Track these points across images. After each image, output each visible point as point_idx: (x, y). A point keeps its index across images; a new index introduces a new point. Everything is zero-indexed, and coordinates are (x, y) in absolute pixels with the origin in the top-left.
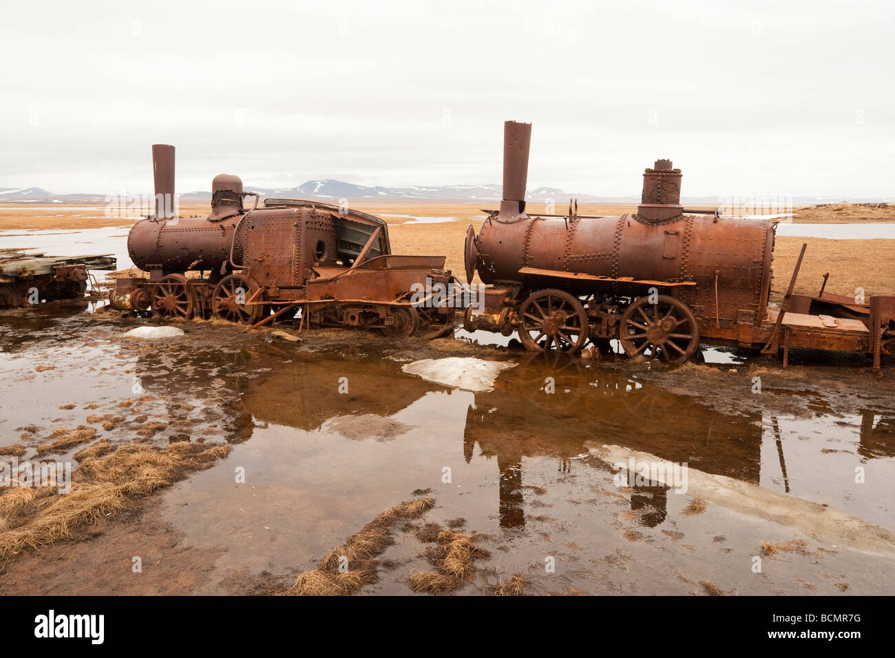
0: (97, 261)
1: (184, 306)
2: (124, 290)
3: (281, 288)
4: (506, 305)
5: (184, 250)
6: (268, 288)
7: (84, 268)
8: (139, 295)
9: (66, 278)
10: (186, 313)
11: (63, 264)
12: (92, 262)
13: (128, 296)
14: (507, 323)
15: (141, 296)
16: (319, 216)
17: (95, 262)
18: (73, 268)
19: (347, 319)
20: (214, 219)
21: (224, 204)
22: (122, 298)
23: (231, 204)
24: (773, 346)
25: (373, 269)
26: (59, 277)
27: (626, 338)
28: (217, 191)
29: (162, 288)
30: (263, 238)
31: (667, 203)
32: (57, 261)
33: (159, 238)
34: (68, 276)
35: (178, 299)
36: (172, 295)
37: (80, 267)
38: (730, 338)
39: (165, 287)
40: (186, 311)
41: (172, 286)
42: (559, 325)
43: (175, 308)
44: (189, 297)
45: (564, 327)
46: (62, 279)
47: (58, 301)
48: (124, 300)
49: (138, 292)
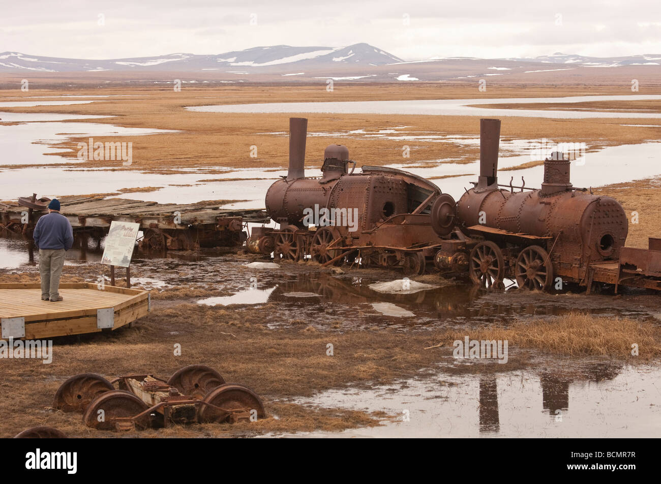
0: (254, 214)
1: (294, 251)
2: (255, 237)
3: (354, 238)
4: (459, 250)
5: (301, 206)
6: (346, 238)
7: (241, 221)
8: (265, 241)
9: (226, 228)
10: (295, 257)
11: (225, 216)
12: (249, 215)
13: (258, 241)
14: (456, 263)
15: (266, 242)
16: (389, 182)
17: (252, 215)
18: (232, 219)
19: (381, 261)
20: (322, 181)
21: (331, 169)
22: (253, 243)
23: (335, 170)
24: (585, 280)
25: (395, 224)
26: (221, 226)
27: (519, 275)
28: (326, 159)
29: (282, 236)
30: (347, 198)
31: (552, 183)
32: (221, 213)
33: (285, 196)
34: (228, 226)
35: (291, 245)
36: (287, 242)
37: (238, 219)
38: (570, 276)
39: (284, 235)
40: (295, 255)
41: (289, 235)
42: (489, 265)
43: (288, 252)
44: (298, 244)
45: (492, 267)
46: (222, 229)
47: (218, 248)
48: (255, 245)
49: (265, 238)
